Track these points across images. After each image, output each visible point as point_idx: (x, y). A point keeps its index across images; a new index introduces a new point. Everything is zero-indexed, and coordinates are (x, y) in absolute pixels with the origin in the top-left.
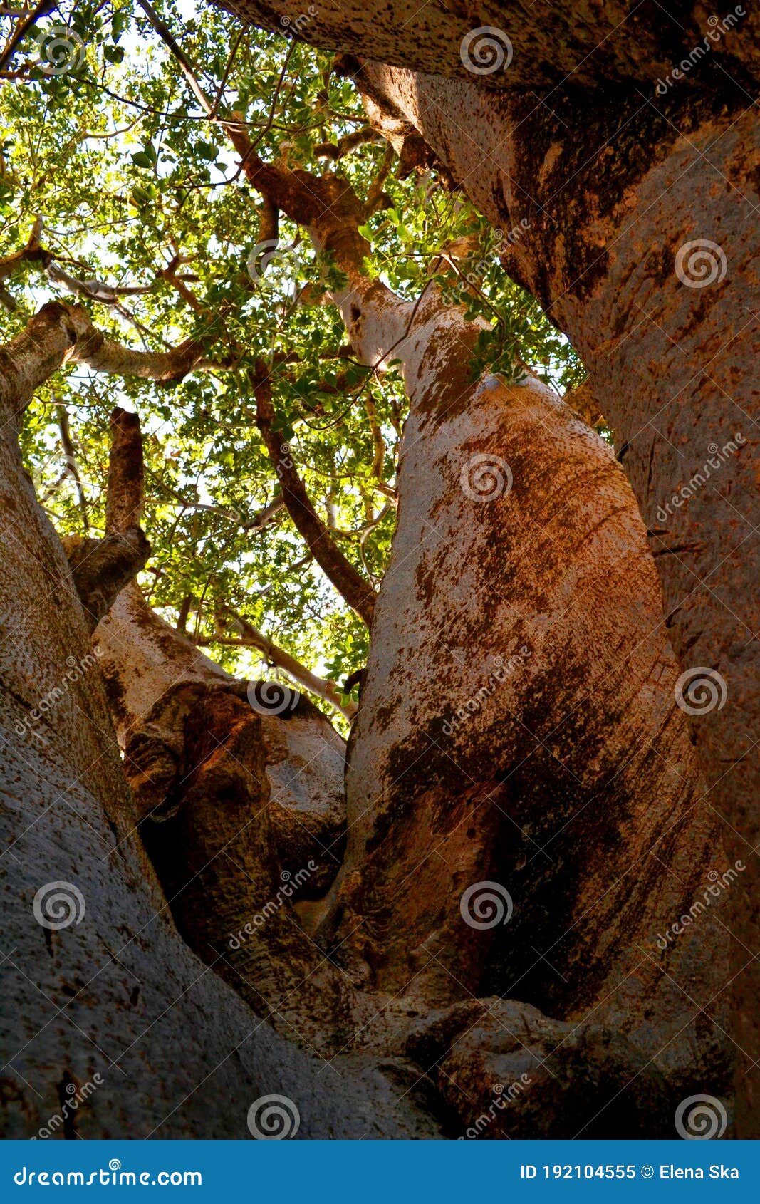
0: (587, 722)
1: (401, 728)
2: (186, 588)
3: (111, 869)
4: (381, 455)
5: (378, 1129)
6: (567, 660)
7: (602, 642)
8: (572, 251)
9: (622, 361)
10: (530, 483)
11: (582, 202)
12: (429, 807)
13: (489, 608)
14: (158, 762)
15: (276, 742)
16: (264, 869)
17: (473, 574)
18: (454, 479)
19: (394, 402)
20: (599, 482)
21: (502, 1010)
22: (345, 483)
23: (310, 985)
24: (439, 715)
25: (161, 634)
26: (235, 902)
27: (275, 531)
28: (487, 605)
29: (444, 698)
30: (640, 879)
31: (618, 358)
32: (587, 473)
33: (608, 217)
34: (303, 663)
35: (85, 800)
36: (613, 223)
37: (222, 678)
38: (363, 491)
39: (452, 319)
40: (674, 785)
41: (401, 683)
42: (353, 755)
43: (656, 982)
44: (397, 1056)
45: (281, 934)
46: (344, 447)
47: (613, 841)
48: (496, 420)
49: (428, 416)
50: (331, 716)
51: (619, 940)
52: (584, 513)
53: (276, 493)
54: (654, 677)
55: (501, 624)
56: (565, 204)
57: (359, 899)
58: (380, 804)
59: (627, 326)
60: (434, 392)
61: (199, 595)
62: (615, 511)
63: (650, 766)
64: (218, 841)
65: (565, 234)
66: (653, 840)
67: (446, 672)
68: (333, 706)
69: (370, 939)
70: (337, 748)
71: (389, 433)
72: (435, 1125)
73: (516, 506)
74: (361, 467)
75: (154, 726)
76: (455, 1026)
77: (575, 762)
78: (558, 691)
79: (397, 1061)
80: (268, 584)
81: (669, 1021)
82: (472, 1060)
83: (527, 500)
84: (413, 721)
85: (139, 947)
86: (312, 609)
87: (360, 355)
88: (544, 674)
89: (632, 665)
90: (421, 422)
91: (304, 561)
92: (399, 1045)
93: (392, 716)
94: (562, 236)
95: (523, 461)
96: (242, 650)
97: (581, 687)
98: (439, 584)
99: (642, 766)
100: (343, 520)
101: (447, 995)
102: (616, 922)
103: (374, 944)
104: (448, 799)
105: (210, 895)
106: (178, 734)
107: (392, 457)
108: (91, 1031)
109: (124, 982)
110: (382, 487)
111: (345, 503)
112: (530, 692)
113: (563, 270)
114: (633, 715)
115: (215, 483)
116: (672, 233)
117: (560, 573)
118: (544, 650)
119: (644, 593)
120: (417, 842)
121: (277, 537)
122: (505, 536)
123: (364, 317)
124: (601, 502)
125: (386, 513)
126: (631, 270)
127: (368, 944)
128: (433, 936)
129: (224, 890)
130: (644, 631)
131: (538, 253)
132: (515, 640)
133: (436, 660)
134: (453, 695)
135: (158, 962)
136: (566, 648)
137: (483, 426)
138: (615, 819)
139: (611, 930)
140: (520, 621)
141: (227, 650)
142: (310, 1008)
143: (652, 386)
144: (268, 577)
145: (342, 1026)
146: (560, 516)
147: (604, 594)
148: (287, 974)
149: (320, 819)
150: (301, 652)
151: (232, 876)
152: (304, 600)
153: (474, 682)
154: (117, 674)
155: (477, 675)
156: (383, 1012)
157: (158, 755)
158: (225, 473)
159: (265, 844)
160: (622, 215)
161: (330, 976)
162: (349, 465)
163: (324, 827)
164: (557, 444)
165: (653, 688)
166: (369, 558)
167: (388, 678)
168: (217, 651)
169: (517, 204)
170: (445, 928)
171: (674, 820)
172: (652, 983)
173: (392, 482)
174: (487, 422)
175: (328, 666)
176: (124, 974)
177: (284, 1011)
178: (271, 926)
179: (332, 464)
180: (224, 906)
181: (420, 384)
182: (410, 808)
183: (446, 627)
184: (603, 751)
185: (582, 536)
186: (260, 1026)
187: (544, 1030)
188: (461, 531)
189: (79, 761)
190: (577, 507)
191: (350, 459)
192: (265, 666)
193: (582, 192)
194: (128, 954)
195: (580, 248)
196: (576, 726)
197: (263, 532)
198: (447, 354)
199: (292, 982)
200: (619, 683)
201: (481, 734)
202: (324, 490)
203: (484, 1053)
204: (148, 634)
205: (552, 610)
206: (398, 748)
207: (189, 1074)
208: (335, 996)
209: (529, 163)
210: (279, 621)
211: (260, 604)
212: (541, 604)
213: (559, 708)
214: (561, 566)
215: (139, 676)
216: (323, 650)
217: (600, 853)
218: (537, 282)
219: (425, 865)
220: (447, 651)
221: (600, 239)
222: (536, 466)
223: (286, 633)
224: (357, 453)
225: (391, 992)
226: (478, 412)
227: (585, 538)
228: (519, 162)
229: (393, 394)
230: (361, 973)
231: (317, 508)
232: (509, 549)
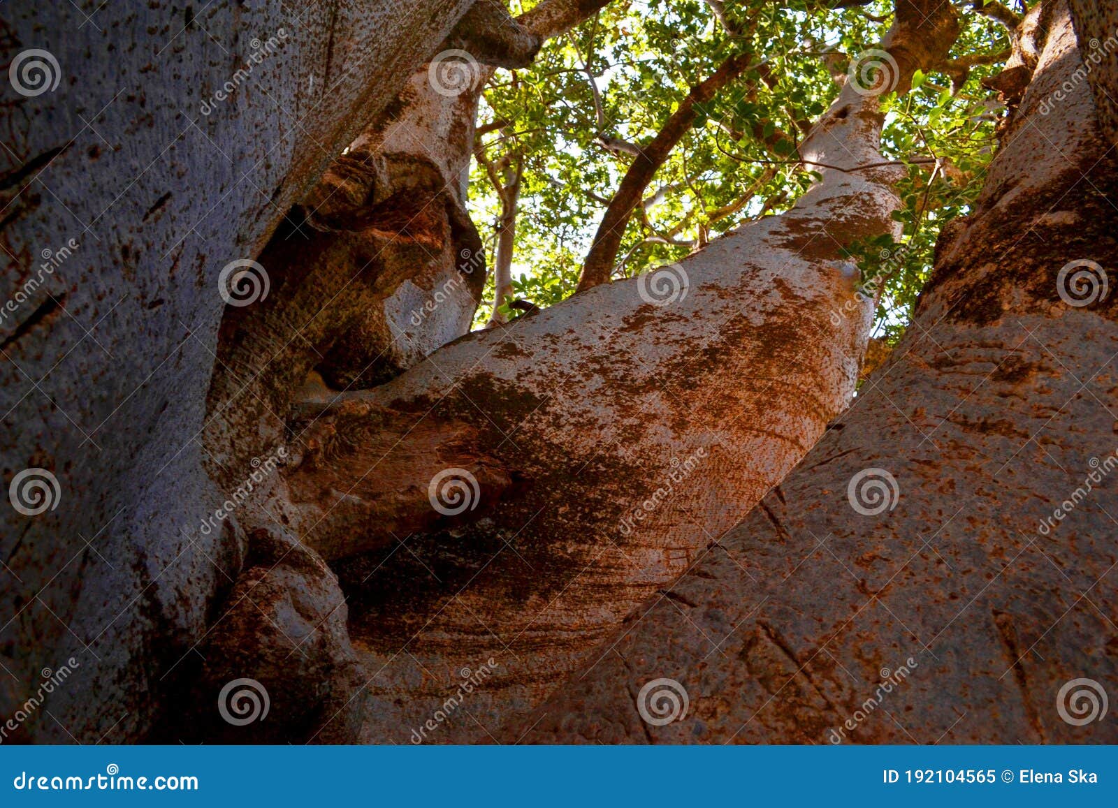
0: (603, 520)
1: (507, 371)
2: (517, 114)
3: (242, 215)
4: (732, 211)
5: (179, 549)
6: (645, 475)
7: (677, 494)
8: (985, 285)
9: (912, 382)
10: (778, 356)
11: (1034, 268)
12: (457, 432)
13: (650, 385)
14: (357, 185)
15: (434, 274)
16: (324, 331)
17: (672, 353)
18: (745, 288)
19: (785, 193)
20: (813, 414)
21: (330, 589)
22: (688, 194)
23: (256, 425)
24: (537, 395)
25: (464, 120)
26: (283, 325)
27: (612, 159)
28: (652, 380)
29: (553, 390)
30: (501, 635)
31: (913, 377)
32: (815, 399)
33: (1032, 299)
34: (515, 252)
35: (284, 156)
36: (1029, 305)
37: (459, 194)
38: (690, 214)
39: (886, 201)
40: (593, 620)
41: (545, 348)
42: (463, 343)
43: (427, 694)
44: (244, 529)
45: (282, 377)
46: (720, 174)
47: (518, 596)
48: (817, 294)
49: (787, 233)
50: (485, 303)
51: (443, 646)
52: (778, 417)
53: (643, 142)
54: (673, 554)
55: (643, 402)
56: (1025, 254)
57: (349, 422)
58: (436, 391)
59: (944, 369)
60: (812, 225)
61: (517, 129)
62: (795, 441)
63: (595, 592)
64: (324, 281)
65: (998, 270)
66: (538, 628)
67: (576, 380)
68: (494, 300)
69: (322, 450)
70: (461, 327)
71: (755, 206)
72: (209, 590)
73: (752, 355)
74: (711, 200)
75: (384, 164)
76: (296, 561)
77: (565, 529)
78: (615, 482)
79: (239, 531)
80: (563, 182)
81: (404, 722)
82: (276, 588)
83: (762, 362)
84: (519, 377)
85: (196, 279)
86: (565, 232)
87: (808, 140)
88: (622, 461)
89: (672, 530)
90: (779, 230)
91: (601, 201)
92: (252, 526)
93: (514, 357)
94: (994, 268)
95: (794, 338)
96: (495, 194)
97: (628, 499)
98: (647, 329)
99: (593, 585)
100: (655, 213)
101: (317, 537)
102: (456, 636)
103: (320, 455)
104: (472, 445)
105: (277, 301)
106: (390, 187)
107: (736, 220)
108: (108, 291)
109: (161, 288)
110: (704, 229)
111: (671, 204)
112: (600, 459)
113: (966, 285)
114: (631, 555)
115: (621, 81)
116: (1045, 363)
117: (715, 426)
118: (642, 451)
119: (738, 506)
120: (421, 441)
121: (607, 163)
122: (721, 361)
123: (844, 122)
124: (796, 425)
125: (684, 246)
126: (996, 345)
127: (317, 451)
128: (356, 498)
129: (287, 310)
130: (706, 523)
131: (969, 254)
132: (637, 422)
133: (581, 366)
134: (560, 397)
135: (194, 301)
136: (655, 468)
137: (805, 285)
138: (537, 589)
139: (446, 636)
140: (655, 416)
141: (486, 182)
142: (239, 436)
143: (903, 421)
144: (570, 178)
145: (241, 469)
146: (764, 398)
147: (718, 473)
148: (253, 401)
149: (394, 349)
150: (524, 245)
151: (302, 308)
152: (568, 220)
153: (582, 408)
154: (408, 104)
155: (589, 407)
156: (271, 494)
157: (363, 181)
158: (636, 86)
159: (344, 319)
160: (1040, 310)
161: (274, 437)
162: (706, 188)
163: (389, 356)
164: (826, 358)
165: (662, 558)
166: (637, 254)
167: (542, 335)
168: (480, 173)
169: (1004, 210)
170: (368, 504)
171: (564, 635)
172: (426, 691)
173: (714, 234)
174: (811, 287)
175: (523, 277)
176: (167, 285)
177: (224, 417)
178: (283, 365)
179: (698, 173)
180: (274, 318)
181: (812, 209)
182: (447, 418)
183: (613, 358)
184: (586, 547)
185: (757, 427)
186: (199, 408)
187: (334, 630)
188: (704, 321)
189: (313, 127)
190: (780, 408)
191: (712, 186)
192: (493, 223)
193: (1042, 263)
194: (185, 276)
195: (992, 290)
196: (594, 514)
197: (604, 151)
198: (852, 216)
199: (249, 409)
200: (650, 528)
201: (542, 439)
202: (672, 180)
203: (287, 595)
204: (456, 109)
205: (679, 437)
206: (489, 377)
207: (125, 384)
208: (261, 449)
209: (1048, 200)
210: (537, 210)
211: (541, 186)
212: (680, 425)
213: (601, 490)
214: (721, 423)
215: (418, 124)
216: (536, 263)
217: (503, 592)
218: (943, 269)
219: (408, 458)
220: (595, 371)
221: (1009, 303)
222: (796, 352)
223: (531, 222)
224: (721, 189)
225: (291, 491)
226: (815, 274)
227: (757, 430)
228: (1044, 190)
229: (792, 188)
230: (292, 459)
231: (652, 183)
232: (711, 371)
